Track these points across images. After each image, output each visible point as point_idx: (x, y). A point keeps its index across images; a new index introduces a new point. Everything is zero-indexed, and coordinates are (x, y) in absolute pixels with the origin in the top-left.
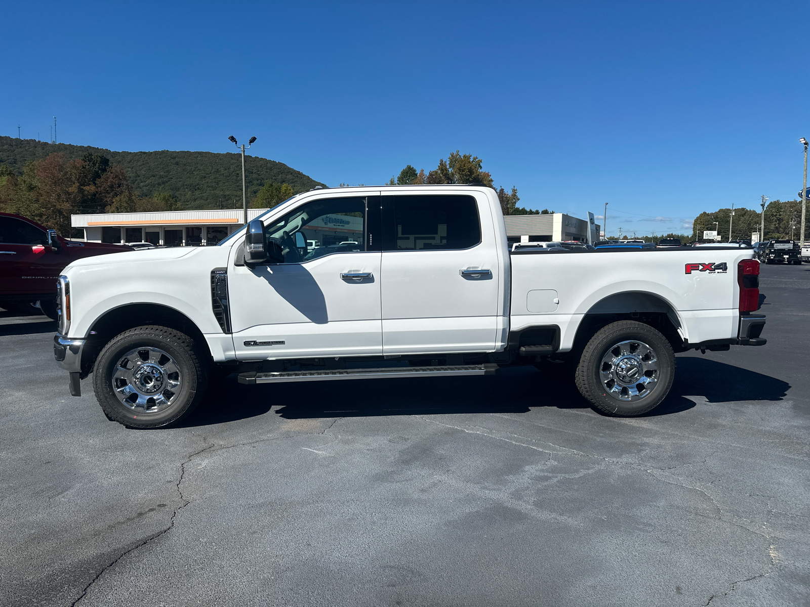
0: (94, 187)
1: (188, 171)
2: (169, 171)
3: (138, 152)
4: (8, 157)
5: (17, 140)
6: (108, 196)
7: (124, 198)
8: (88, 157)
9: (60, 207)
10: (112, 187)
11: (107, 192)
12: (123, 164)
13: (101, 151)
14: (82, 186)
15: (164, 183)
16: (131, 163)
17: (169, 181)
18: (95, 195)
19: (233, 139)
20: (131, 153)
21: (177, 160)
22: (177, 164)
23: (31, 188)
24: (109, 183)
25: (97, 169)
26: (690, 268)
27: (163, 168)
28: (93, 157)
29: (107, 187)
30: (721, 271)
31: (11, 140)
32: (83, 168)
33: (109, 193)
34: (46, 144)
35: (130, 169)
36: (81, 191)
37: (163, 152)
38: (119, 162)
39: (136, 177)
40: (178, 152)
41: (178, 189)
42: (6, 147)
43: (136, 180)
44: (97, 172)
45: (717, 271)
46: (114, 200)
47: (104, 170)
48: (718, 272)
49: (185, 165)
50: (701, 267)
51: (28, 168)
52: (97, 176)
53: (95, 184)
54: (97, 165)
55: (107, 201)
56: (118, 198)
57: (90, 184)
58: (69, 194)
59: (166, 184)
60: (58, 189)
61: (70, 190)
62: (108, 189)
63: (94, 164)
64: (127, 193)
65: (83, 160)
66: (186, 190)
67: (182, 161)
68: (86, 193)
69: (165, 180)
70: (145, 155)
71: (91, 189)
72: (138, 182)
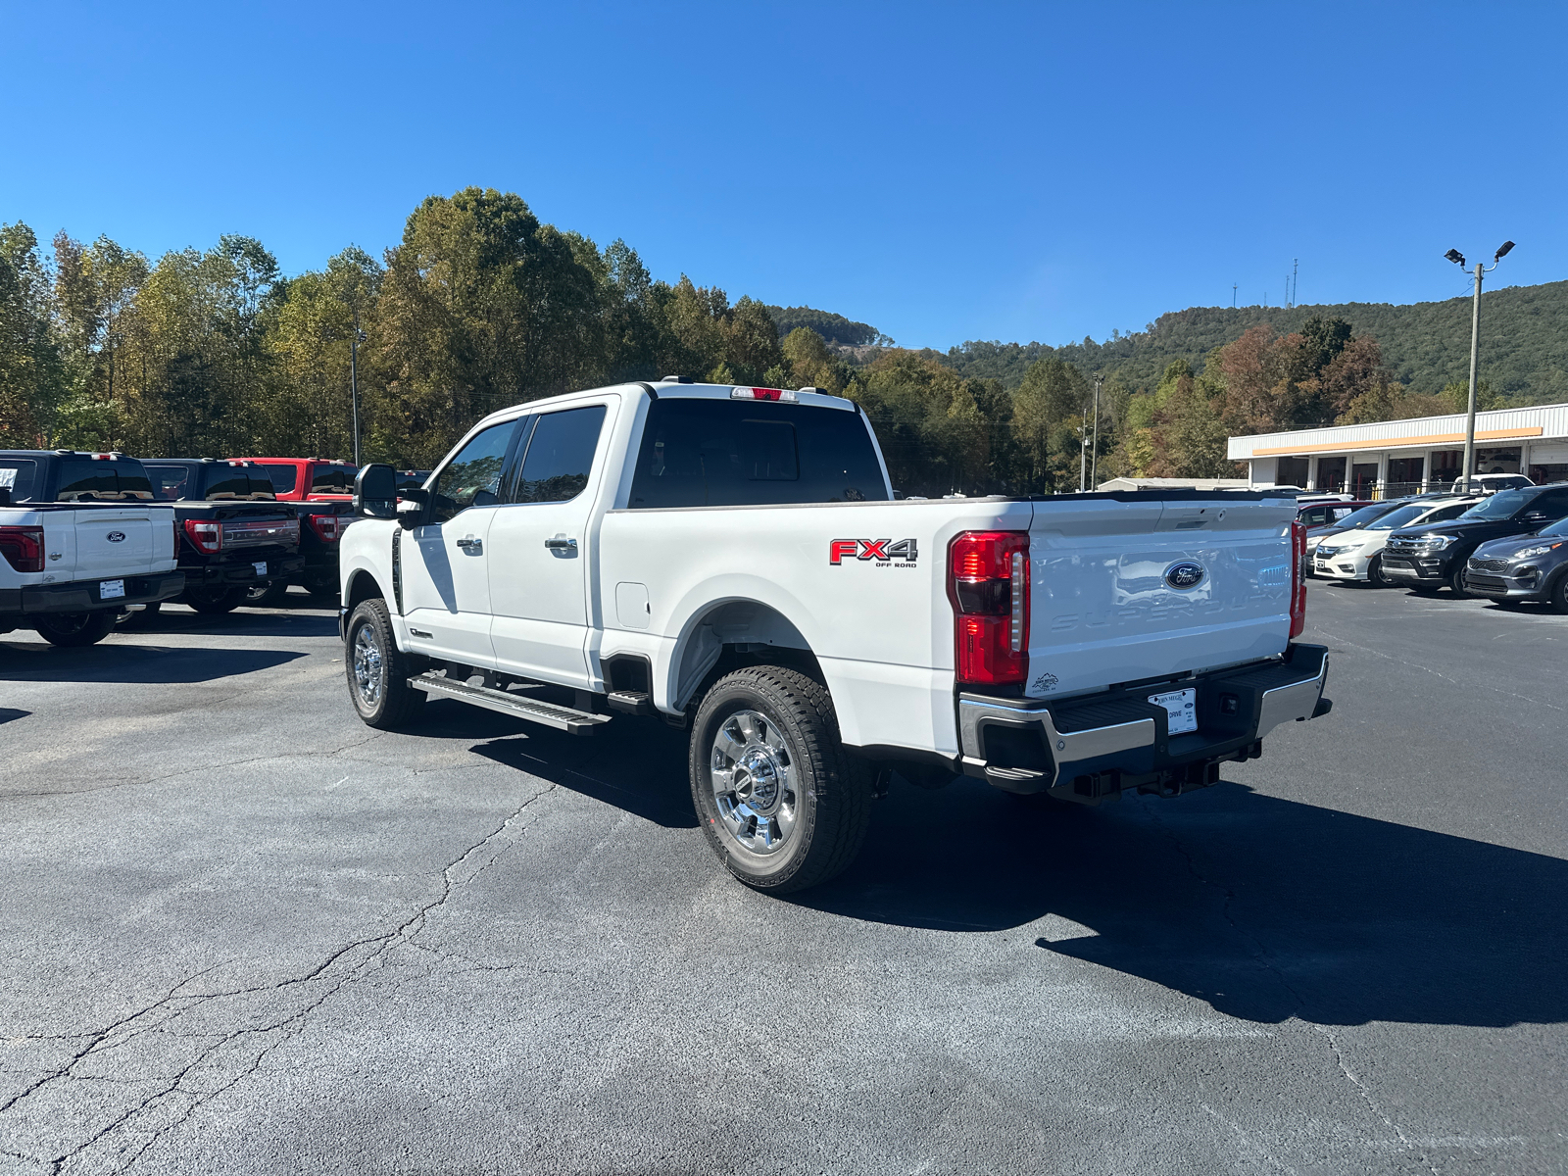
0: (1317, 382)
1: (1562, 324)
2: (1514, 331)
3: (1450, 301)
4: (1214, 341)
5: (1231, 310)
6: (1342, 395)
7: (1371, 398)
8: (1311, 327)
9: (1253, 423)
10: (1350, 378)
11: (1341, 390)
12: (1415, 329)
13: (1375, 308)
14: (1296, 381)
15: (1499, 357)
16: (1432, 325)
17: (1514, 351)
18: (1317, 396)
19: (1454, 255)
20: (1434, 303)
21: (1537, 303)
22: (1536, 312)
23: (1212, 393)
24: (1344, 373)
25: (1326, 348)
26: (840, 550)
27: (1502, 326)
28: (1322, 326)
29: (1340, 379)
30: (903, 560)
31: (1222, 312)
32: (1302, 347)
33: (1343, 391)
34: (1276, 310)
35: (1428, 337)
36: (1292, 389)
37: (1506, 291)
38: (1409, 325)
39: (1439, 351)
40: (1542, 287)
41: (1530, 367)
42: (1212, 325)
43: (1439, 359)
44: (1326, 354)
45: (894, 560)
46: (1351, 404)
47: (1340, 348)
48: (897, 565)
49: (1555, 313)
50: (861, 550)
51: (1212, 359)
52: (1325, 359)
53: (1319, 375)
54: (1328, 338)
55: (1337, 406)
56: (1359, 400)
57: (1309, 377)
58: (1272, 399)
59: (1506, 360)
60: (1253, 391)
61: (1273, 391)
62: (1342, 383)
63: (1322, 339)
64: (1377, 388)
65: (1303, 333)
66: (1552, 367)
67: (1548, 305)
68: (1302, 393)
69: (1503, 350)
70: (1464, 304)
71: (1311, 385)
72: (1443, 362)
